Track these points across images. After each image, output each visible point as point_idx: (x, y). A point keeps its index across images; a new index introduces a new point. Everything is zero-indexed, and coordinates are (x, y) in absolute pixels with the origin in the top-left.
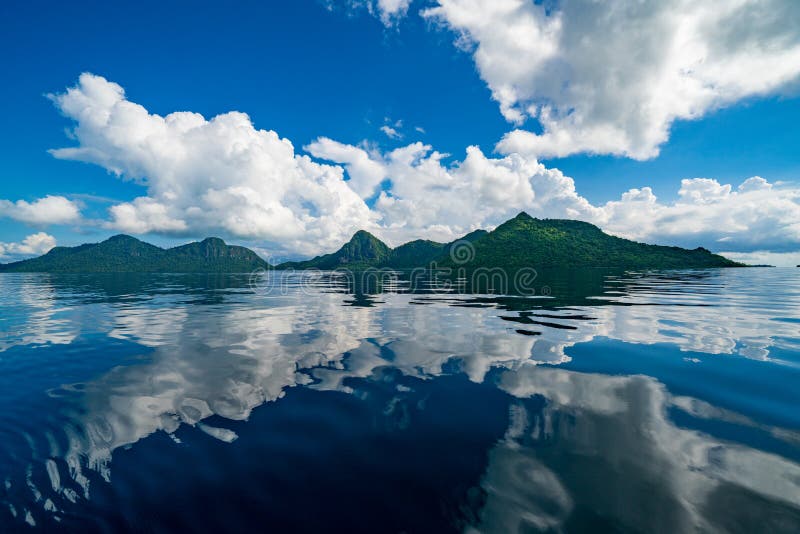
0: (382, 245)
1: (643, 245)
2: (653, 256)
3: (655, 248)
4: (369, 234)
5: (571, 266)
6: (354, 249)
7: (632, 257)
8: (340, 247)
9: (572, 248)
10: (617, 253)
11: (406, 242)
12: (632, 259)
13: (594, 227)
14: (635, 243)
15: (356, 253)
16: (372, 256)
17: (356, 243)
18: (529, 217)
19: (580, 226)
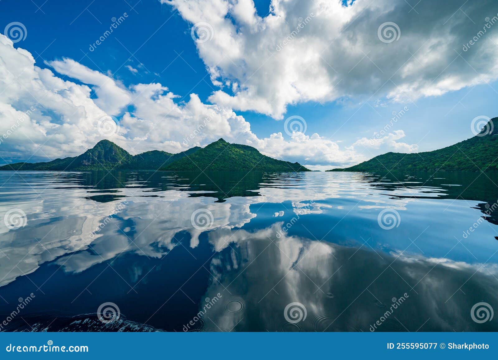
0: (124, 152)
1: (276, 160)
2: (279, 166)
3: (280, 162)
4: (113, 143)
5: (243, 170)
6: (97, 154)
7: (271, 166)
8: (83, 152)
9: (246, 161)
10: (265, 163)
11: (145, 152)
12: (270, 166)
13: (256, 150)
14: (273, 159)
15: (99, 157)
16: (115, 160)
17: (99, 149)
18: (225, 142)
19: (250, 149)
